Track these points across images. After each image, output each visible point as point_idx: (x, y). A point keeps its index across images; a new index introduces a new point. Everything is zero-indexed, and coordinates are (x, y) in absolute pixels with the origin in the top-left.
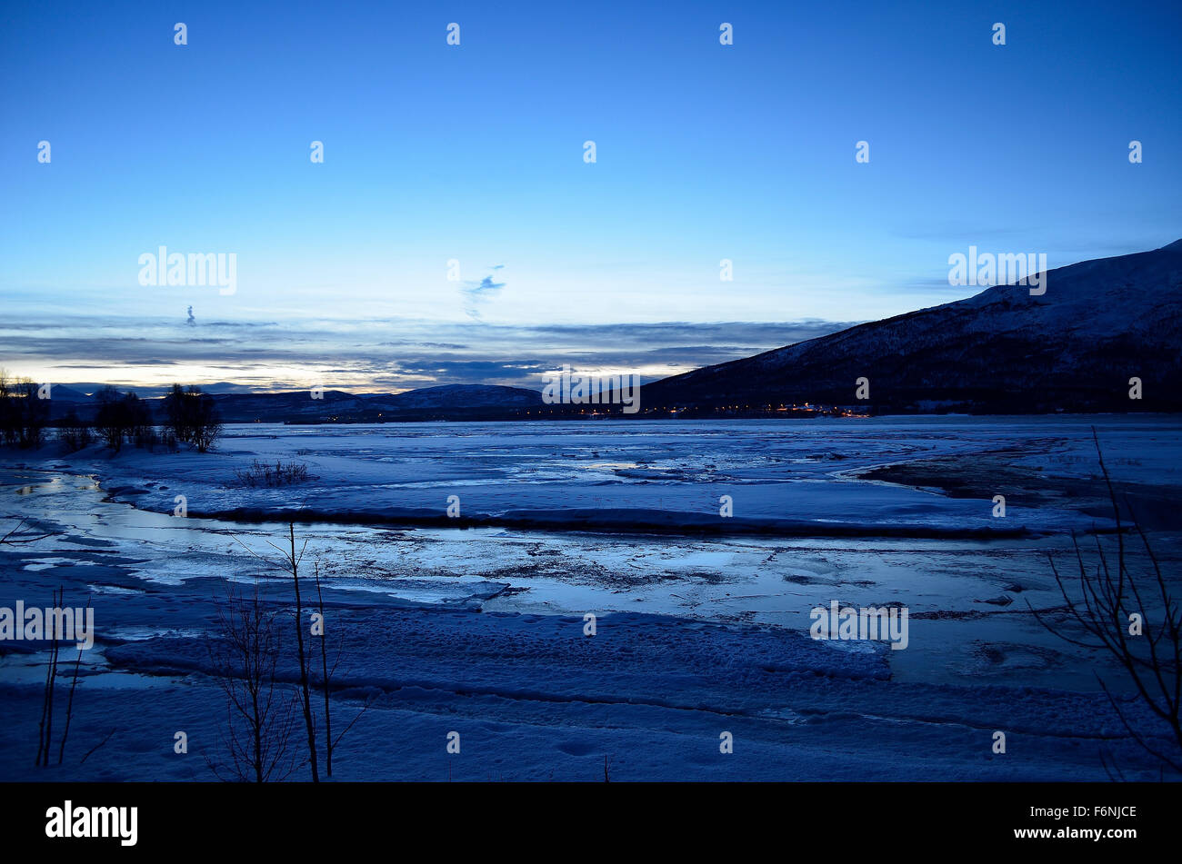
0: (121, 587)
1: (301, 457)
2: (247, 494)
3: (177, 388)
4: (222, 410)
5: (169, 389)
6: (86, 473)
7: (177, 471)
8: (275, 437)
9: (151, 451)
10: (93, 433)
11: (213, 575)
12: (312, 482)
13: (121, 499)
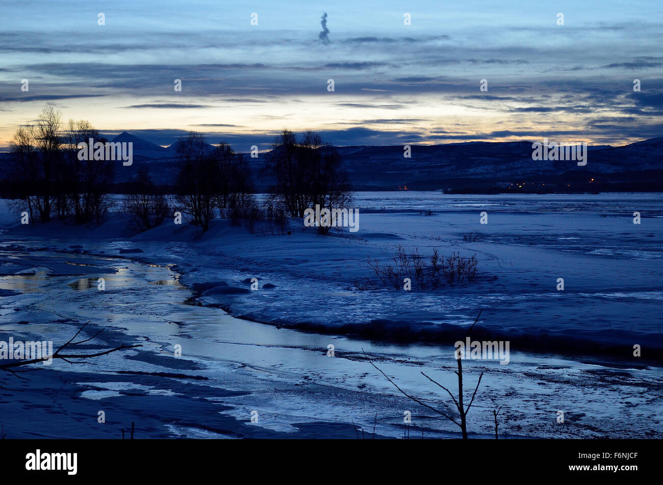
0: (210, 429)
1: (469, 245)
2: (388, 299)
3: (288, 137)
4: (349, 170)
5: (275, 139)
6: (162, 261)
7: (287, 261)
8: (429, 213)
9: (251, 231)
10: (172, 202)
11: (339, 420)
12: (486, 285)
13: (210, 300)
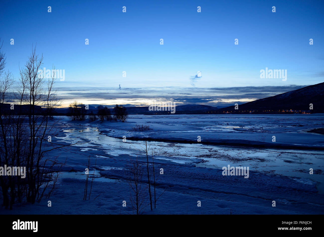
1: (148, 124)
2: (134, 133)
3: (117, 105)
4: (128, 111)
6: (95, 127)
7: (117, 127)
8: (141, 118)
9: (111, 122)
10: (97, 117)
11: (126, 154)
12: (151, 130)
13: (104, 134)
